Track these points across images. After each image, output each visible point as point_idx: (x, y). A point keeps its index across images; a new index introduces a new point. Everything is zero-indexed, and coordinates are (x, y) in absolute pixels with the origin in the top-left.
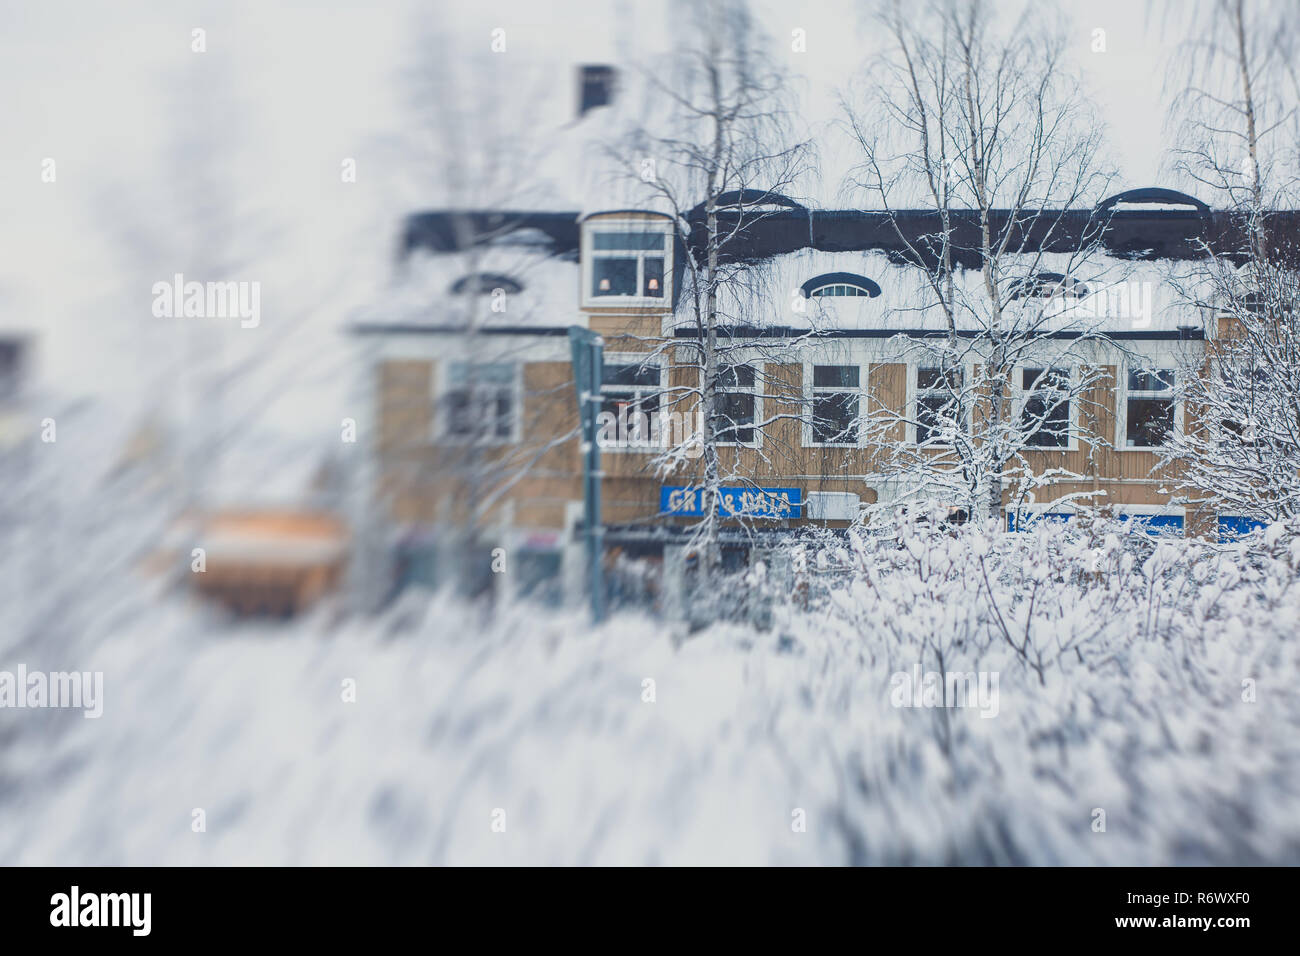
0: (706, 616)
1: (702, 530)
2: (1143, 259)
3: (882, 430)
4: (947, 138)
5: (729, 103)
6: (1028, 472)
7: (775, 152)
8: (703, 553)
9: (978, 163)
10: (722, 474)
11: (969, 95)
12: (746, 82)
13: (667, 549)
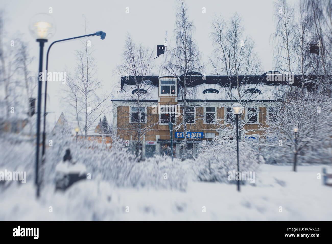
0: (185, 158)
1: (184, 141)
2: (272, 85)
3: (218, 122)
4: (230, 66)
5: (188, 58)
6: (245, 130)
7: (197, 68)
8: (184, 146)
9: (236, 70)
10: (187, 131)
11: (235, 57)
12: (191, 54)
13: (177, 145)
